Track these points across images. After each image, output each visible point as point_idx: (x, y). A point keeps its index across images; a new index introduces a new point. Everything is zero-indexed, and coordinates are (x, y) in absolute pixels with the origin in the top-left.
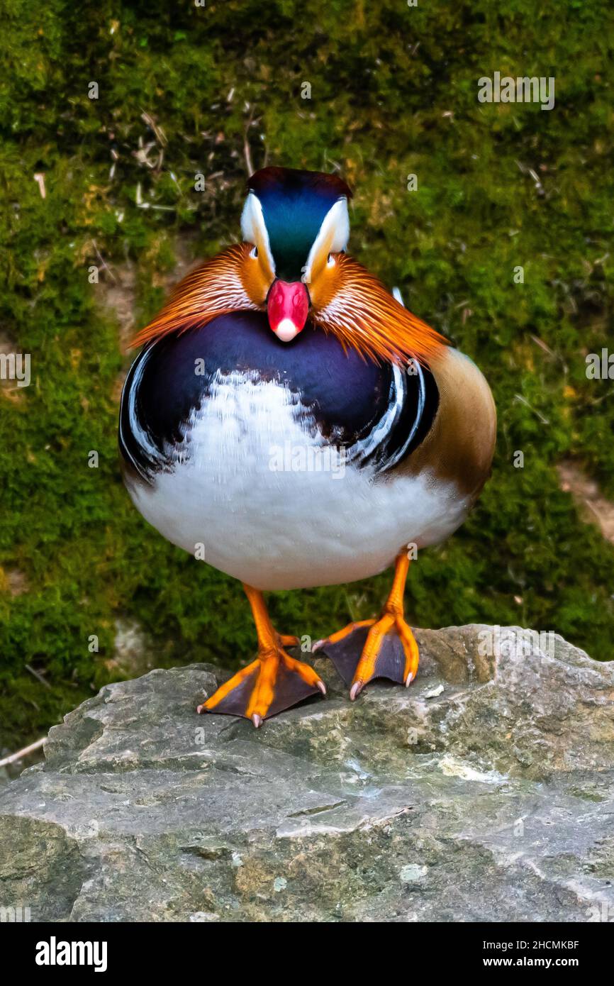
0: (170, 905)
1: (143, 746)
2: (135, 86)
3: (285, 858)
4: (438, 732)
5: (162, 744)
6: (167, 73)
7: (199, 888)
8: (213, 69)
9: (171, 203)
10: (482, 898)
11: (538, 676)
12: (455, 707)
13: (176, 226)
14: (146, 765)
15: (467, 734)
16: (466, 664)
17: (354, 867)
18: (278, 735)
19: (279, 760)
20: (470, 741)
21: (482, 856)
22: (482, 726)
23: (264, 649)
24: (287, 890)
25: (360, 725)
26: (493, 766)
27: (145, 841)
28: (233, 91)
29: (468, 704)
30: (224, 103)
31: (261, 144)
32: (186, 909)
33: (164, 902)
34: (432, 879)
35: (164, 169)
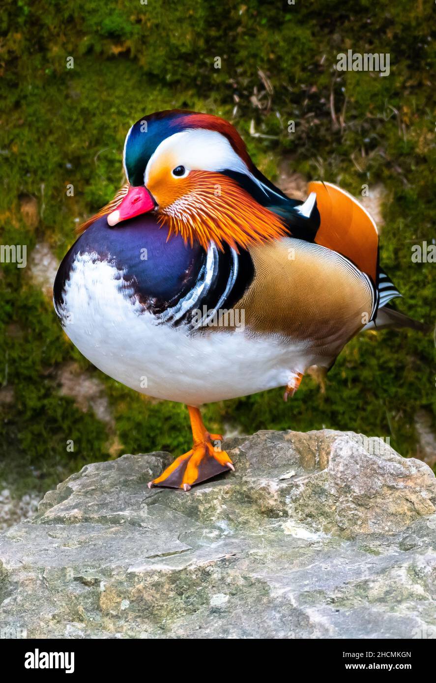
0: (54, 617)
1: (89, 506)
2: (253, 51)
3: (131, 586)
4: (284, 504)
5: (103, 505)
6: (277, 43)
7: (76, 605)
8: (310, 41)
9: (276, 134)
10: (253, 619)
11: (358, 466)
12: (297, 486)
13: (279, 150)
14: (86, 520)
15: (305, 506)
16: (315, 457)
17: (181, 594)
18: (180, 502)
19: (175, 520)
20: (307, 511)
21: (264, 589)
22: (316, 500)
23: (195, 442)
24: (130, 608)
25: (236, 497)
26: (321, 529)
27: (50, 571)
28: (324, 56)
29: (307, 485)
30: (317, 65)
31: (341, 94)
32: (65, 620)
33: (50, 614)
34: (229, 605)
35: (272, 110)
